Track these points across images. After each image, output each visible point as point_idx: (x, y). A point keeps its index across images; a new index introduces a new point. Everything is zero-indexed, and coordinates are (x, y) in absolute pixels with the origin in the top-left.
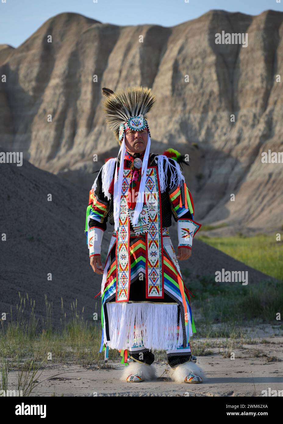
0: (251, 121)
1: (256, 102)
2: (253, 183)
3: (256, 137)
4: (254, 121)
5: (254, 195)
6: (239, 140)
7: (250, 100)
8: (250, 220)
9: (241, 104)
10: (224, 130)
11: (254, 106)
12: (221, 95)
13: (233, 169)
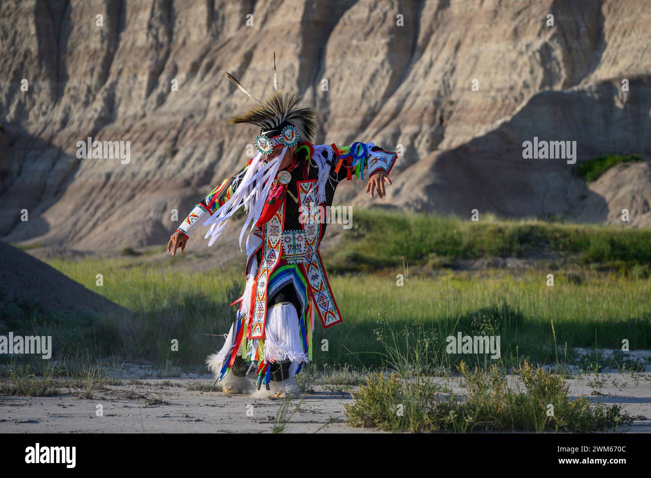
0: (83, 97)
1: (92, 70)
2: (81, 186)
3: (90, 120)
4: (87, 96)
5: (84, 203)
6: (65, 123)
7: (83, 67)
8: (76, 239)
9: (70, 71)
10: (44, 108)
11: (89, 75)
12: (41, 55)
13: (54, 164)
